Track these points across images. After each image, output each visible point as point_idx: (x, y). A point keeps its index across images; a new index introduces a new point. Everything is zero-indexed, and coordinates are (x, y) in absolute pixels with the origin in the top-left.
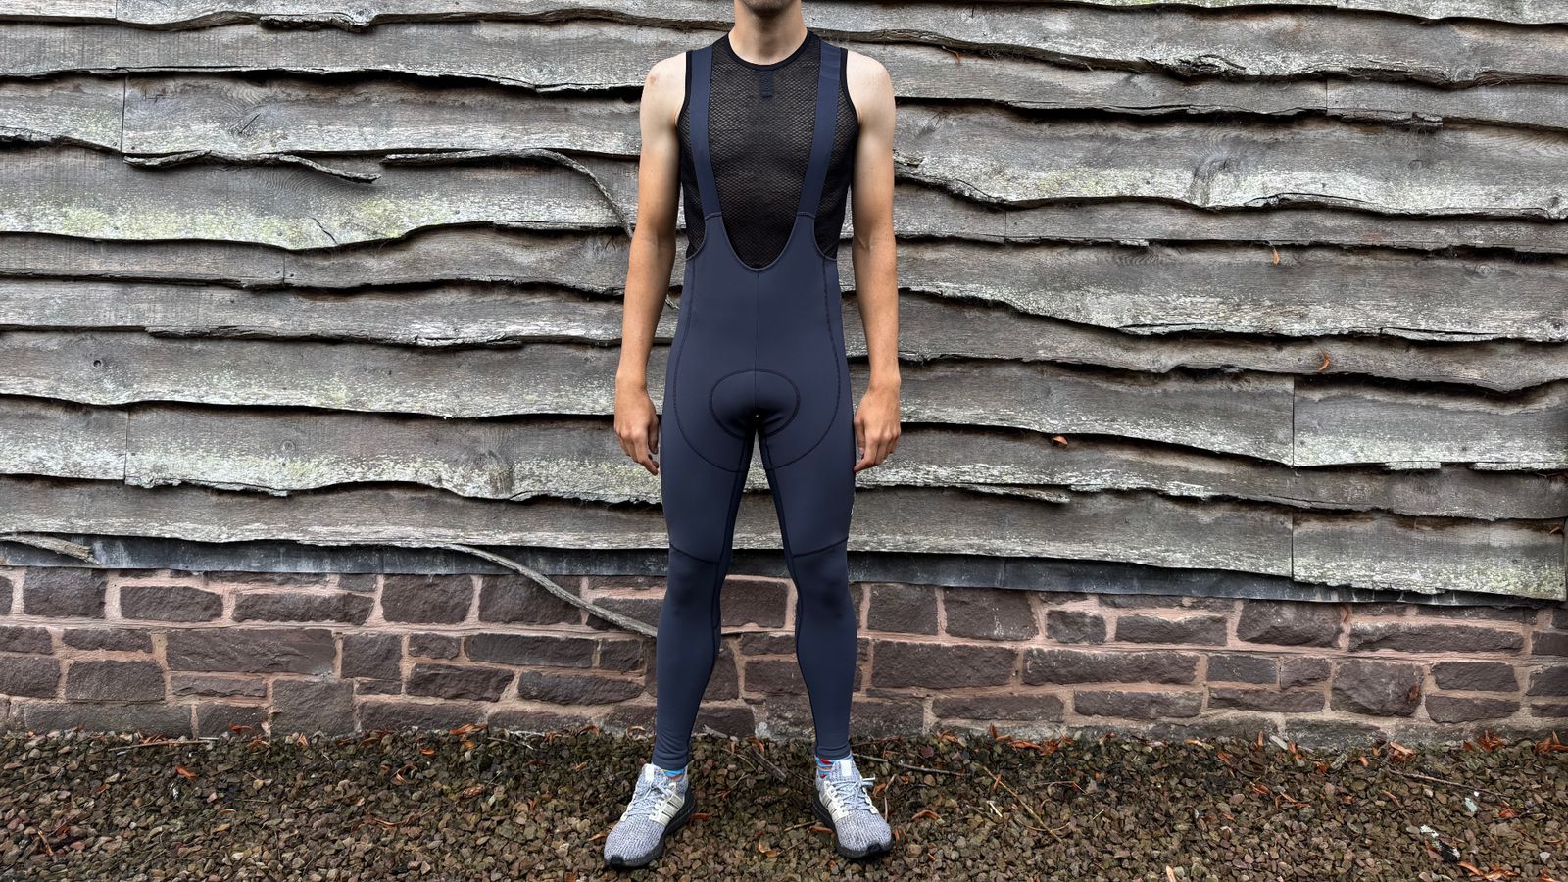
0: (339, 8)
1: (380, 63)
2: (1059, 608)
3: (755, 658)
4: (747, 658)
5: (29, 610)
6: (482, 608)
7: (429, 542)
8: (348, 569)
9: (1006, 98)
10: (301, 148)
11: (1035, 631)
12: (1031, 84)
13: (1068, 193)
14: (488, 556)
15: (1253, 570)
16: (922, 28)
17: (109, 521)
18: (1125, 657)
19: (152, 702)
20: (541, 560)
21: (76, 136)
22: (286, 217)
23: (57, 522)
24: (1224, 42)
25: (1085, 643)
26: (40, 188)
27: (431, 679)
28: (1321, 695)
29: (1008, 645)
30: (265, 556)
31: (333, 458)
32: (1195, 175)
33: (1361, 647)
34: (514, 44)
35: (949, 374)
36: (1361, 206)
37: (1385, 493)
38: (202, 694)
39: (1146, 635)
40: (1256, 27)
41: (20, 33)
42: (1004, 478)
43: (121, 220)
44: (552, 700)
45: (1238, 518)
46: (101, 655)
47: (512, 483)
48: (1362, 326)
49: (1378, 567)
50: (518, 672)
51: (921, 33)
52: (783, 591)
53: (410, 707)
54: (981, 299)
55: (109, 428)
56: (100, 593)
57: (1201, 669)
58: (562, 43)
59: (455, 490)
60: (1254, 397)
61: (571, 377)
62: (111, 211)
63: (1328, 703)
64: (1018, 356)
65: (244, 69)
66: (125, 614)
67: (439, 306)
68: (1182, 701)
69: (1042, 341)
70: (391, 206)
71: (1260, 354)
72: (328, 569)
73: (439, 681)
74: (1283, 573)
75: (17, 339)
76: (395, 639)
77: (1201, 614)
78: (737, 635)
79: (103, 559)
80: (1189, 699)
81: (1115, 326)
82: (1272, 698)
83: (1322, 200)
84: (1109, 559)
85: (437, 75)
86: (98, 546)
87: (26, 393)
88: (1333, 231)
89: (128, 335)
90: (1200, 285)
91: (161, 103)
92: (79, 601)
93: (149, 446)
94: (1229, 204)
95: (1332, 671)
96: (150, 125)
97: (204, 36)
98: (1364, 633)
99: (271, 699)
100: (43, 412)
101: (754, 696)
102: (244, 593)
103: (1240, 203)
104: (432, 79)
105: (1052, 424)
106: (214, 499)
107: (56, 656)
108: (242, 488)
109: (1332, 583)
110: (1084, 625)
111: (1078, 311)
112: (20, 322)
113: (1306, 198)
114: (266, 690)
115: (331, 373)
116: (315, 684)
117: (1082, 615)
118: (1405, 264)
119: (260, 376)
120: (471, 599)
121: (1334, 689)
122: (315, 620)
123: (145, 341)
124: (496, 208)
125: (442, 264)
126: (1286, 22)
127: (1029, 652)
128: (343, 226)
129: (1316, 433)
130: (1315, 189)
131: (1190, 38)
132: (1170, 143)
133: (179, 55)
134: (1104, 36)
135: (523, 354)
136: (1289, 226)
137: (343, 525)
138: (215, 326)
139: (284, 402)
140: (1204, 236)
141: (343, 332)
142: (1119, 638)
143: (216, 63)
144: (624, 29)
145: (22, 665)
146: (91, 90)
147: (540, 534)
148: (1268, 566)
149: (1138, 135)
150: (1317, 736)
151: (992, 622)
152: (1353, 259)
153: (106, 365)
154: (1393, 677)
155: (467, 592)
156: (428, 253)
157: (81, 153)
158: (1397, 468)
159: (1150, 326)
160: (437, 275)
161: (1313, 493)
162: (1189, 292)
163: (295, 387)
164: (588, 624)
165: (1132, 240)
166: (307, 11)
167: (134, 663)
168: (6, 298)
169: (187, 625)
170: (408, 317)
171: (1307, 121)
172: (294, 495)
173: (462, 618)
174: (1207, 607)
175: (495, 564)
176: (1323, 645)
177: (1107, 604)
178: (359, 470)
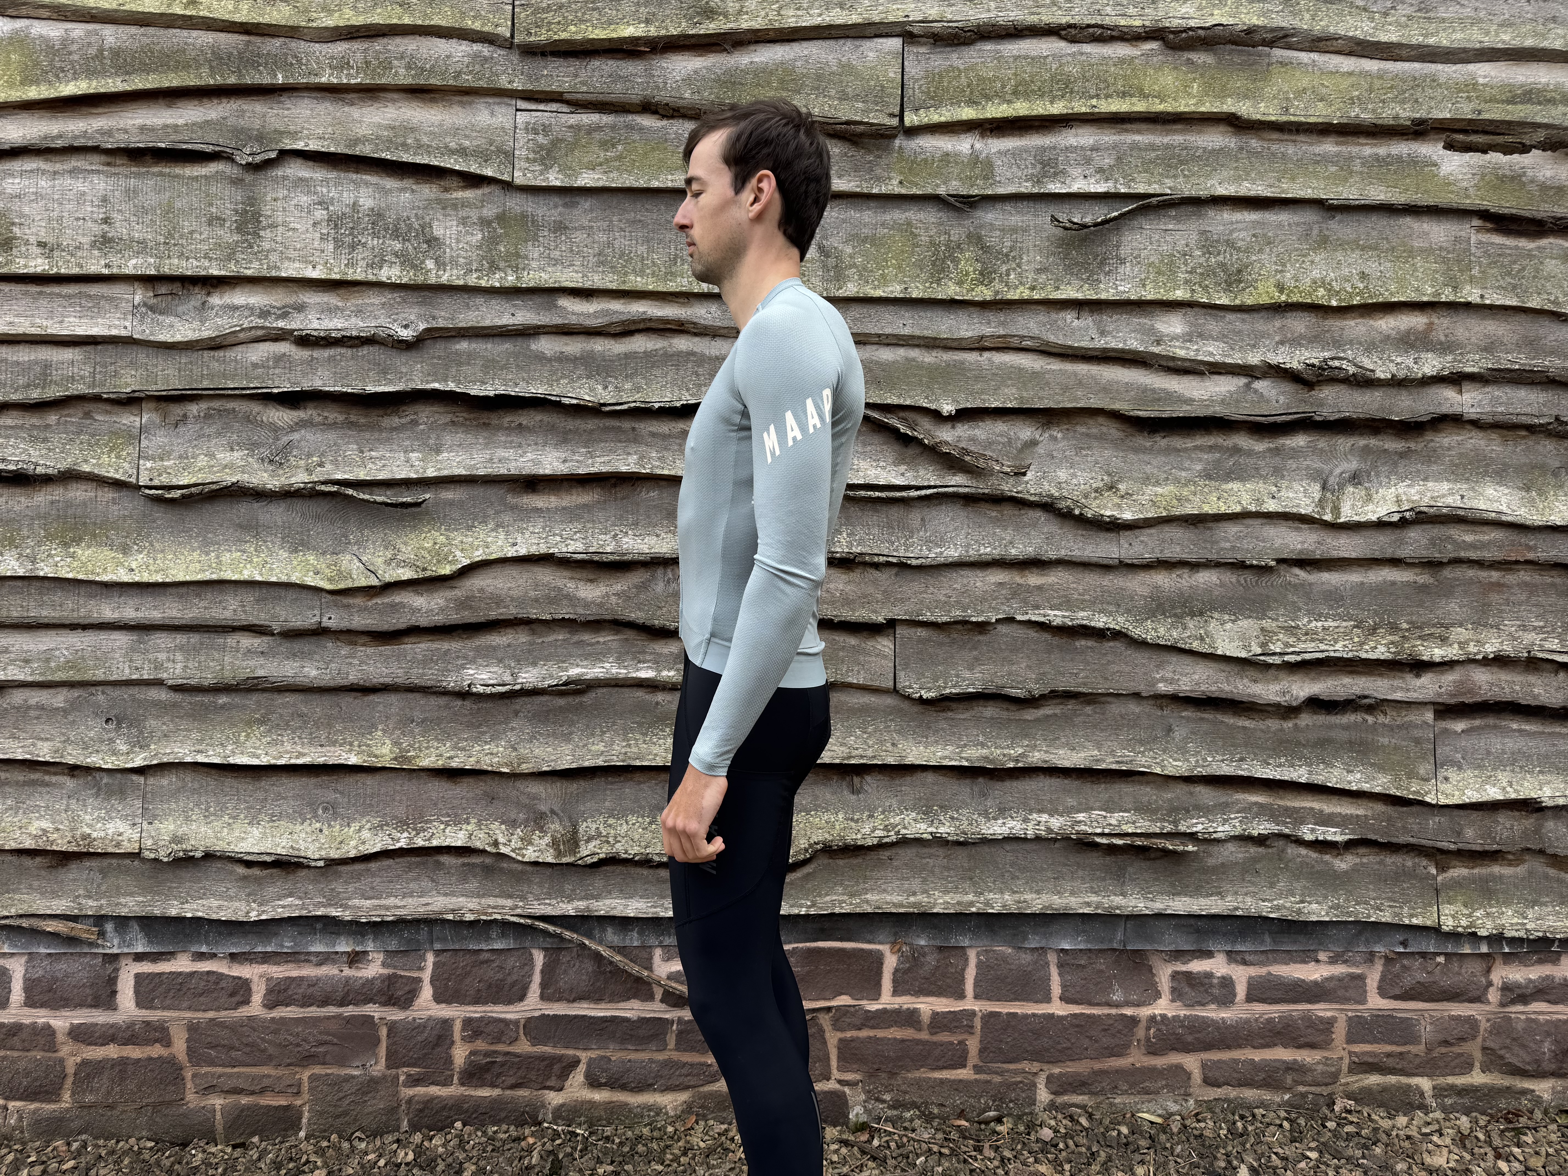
0: (383, 321)
1: (428, 382)
2: (1184, 968)
3: (849, 1034)
4: (840, 1035)
5: (30, 1002)
6: (544, 986)
7: (485, 914)
8: (393, 945)
9: (1116, 406)
10: (339, 476)
11: (1158, 995)
12: (1145, 390)
13: (1190, 509)
14: (551, 928)
15: (1396, 921)
16: (1024, 332)
17: (122, 900)
18: (1256, 1020)
19: (169, 1103)
20: (610, 930)
21: (86, 468)
22: (324, 553)
23: (64, 902)
24: (1351, 342)
25: (1213, 1006)
26: (45, 527)
27: (486, 1068)
28: (1470, 1056)
29: (1128, 1011)
30: (300, 934)
31: (376, 821)
32: (1324, 488)
33: (1513, 1002)
34: (576, 358)
35: (1058, 711)
36: (1504, 518)
37: (1537, 831)
38: (228, 1092)
39: (1279, 994)
40: (1384, 327)
41: (24, 355)
42: (1124, 827)
43: (137, 560)
44: (624, 1087)
45: (1379, 863)
46: (112, 1051)
47: (577, 846)
48: (1508, 649)
49: (1530, 914)
50: (584, 1056)
51: (1022, 337)
52: (878, 960)
53: (464, 1099)
54: (1094, 628)
55: (122, 793)
56: (112, 981)
57: (1340, 1031)
58: (628, 356)
59: (513, 855)
60: (1391, 728)
61: (640, 724)
62: (125, 550)
63: (1477, 1064)
64: (1137, 690)
65: (276, 391)
66: (139, 1005)
67: (495, 648)
68: (1320, 1067)
69: (1162, 673)
70: (442, 539)
71: (1397, 683)
72: (370, 946)
73: (496, 1069)
74: (1429, 923)
75: (18, 697)
76: (446, 1024)
77: (1340, 970)
78: (829, 1009)
79: (116, 942)
80: (1326, 1064)
81: (1243, 655)
82: (1417, 1061)
83: (1461, 513)
84: (1239, 913)
85: (492, 394)
86: (109, 927)
87: (28, 757)
88: (1473, 546)
89: (144, 688)
90: (1331, 607)
91: (182, 429)
92: (88, 991)
93: (166, 815)
94: (1362, 519)
95: (1482, 1029)
96: (169, 453)
97: (231, 354)
98: (1518, 986)
99: (306, 1096)
100: (47, 778)
101: (850, 1077)
102: (275, 976)
103: (1374, 518)
104: (486, 398)
105: (1176, 766)
106: (241, 870)
107: (61, 1054)
108: (273, 858)
109: (1483, 933)
110: (1211, 986)
111: (1202, 639)
112: (21, 677)
113: (1444, 511)
114: (299, 1084)
115: (374, 727)
116: (353, 1077)
117: (1209, 975)
118: (1549, 580)
119: (294, 732)
120: (531, 976)
121: (1484, 1049)
122: (356, 1004)
123: (163, 695)
124: (558, 538)
125: (498, 601)
126: (1416, 321)
127: (1152, 1019)
128: (388, 562)
129: (1460, 768)
130: (1453, 501)
131: (1314, 340)
132: (1295, 453)
133: (202, 376)
134: (1222, 337)
135: (587, 699)
136: (1424, 541)
137: (388, 897)
138: (243, 676)
139: (321, 760)
140: (1335, 554)
141: (388, 680)
142: (1250, 999)
143: (244, 384)
144: (696, 339)
145: (21, 1065)
146: (102, 418)
147: (608, 902)
148: (1412, 916)
149: (1260, 446)
150: (1466, 1101)
151: (1111, 986)
152: (1495, 575)
153: (119, 723)
154: (1548, 1034)
155: (527, 968)
156: (481, 590)
157: (90, 486)
158: (1550, 803)
159: (1280, 654)
160: (494, 614)
161: (1459, 834)
162: (1320, 615)
163: (334, 743)
164: (662, 1001)
165: (1258, 559)
166: (346, 324)
167: (150, 1059)
168: (6, 651)
169: (211, 1014)
170: (460, 662)
171: (1441, 426)
172: (332, 863)
173: (522, 998)
174: (1345, 962)
175: (559, 937)
176: (1471, 1001)
177: (1236, 962)
178: (406, 835)
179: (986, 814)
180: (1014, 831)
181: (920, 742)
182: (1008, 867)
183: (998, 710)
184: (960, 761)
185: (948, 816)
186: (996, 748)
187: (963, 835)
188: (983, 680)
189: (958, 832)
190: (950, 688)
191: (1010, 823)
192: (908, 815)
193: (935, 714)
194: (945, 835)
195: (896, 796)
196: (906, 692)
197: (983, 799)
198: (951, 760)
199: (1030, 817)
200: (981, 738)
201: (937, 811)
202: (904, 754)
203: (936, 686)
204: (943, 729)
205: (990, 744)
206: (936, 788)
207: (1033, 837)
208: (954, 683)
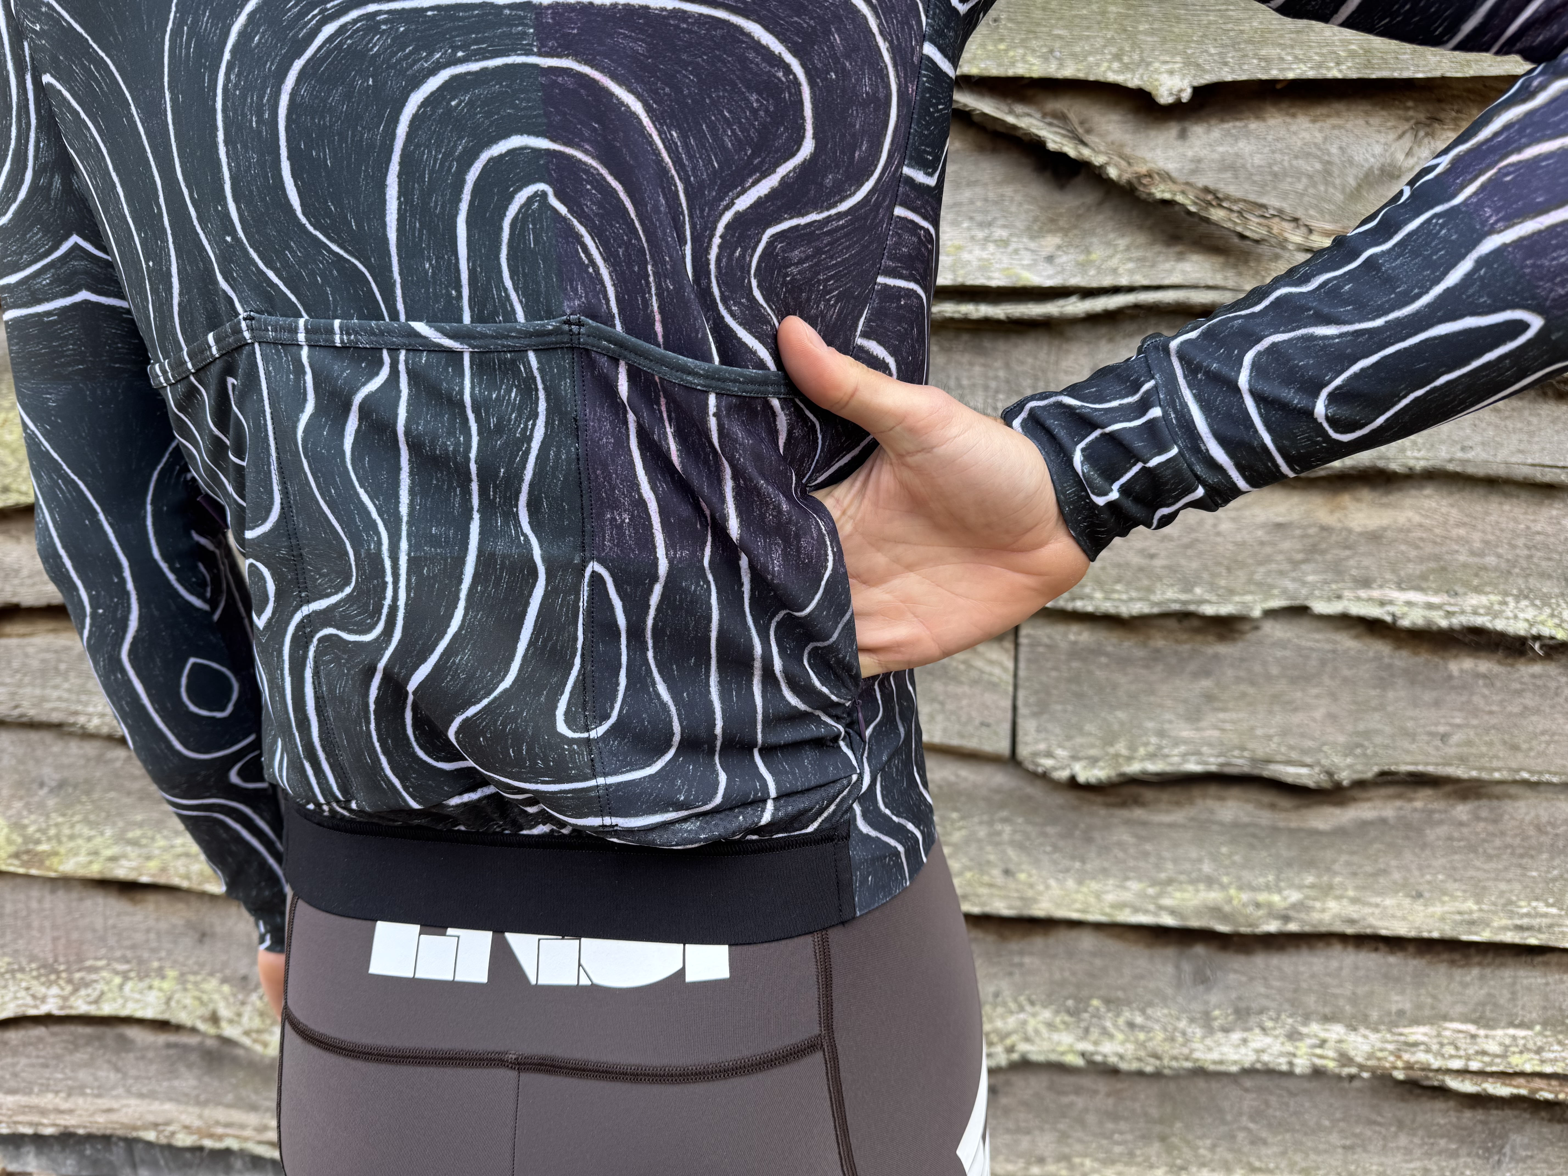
179: (1207, 1021)
180: (1265, 1058)
181: (1067, 870)
182: (1245, 1121)
183: (1250, 807)
184: (1156, 914)
185: (1121, 1021)
186: (1240, 888)
187: (1152, 1060)
188: (1222, 744)
189: (1142, 1053)
190: (1142, 760)
191: (1258, 1040)
192: (1034, 1015)
193: (1103, 812)
194: (1113, 1060)
195: (1011, 974)
196: (1037, 765)
197: (1201, 988)
198: (1136, 910)
199: (1304, 1030)
200: (1207, 868)
201: (1097, 1009)
202: (1030, 893)
203: (1107, 754)
204: (1120, 844)
205: (1225, 880)
206: (1098, 962)
207: (1308, 1071)
208: (1151, 749)
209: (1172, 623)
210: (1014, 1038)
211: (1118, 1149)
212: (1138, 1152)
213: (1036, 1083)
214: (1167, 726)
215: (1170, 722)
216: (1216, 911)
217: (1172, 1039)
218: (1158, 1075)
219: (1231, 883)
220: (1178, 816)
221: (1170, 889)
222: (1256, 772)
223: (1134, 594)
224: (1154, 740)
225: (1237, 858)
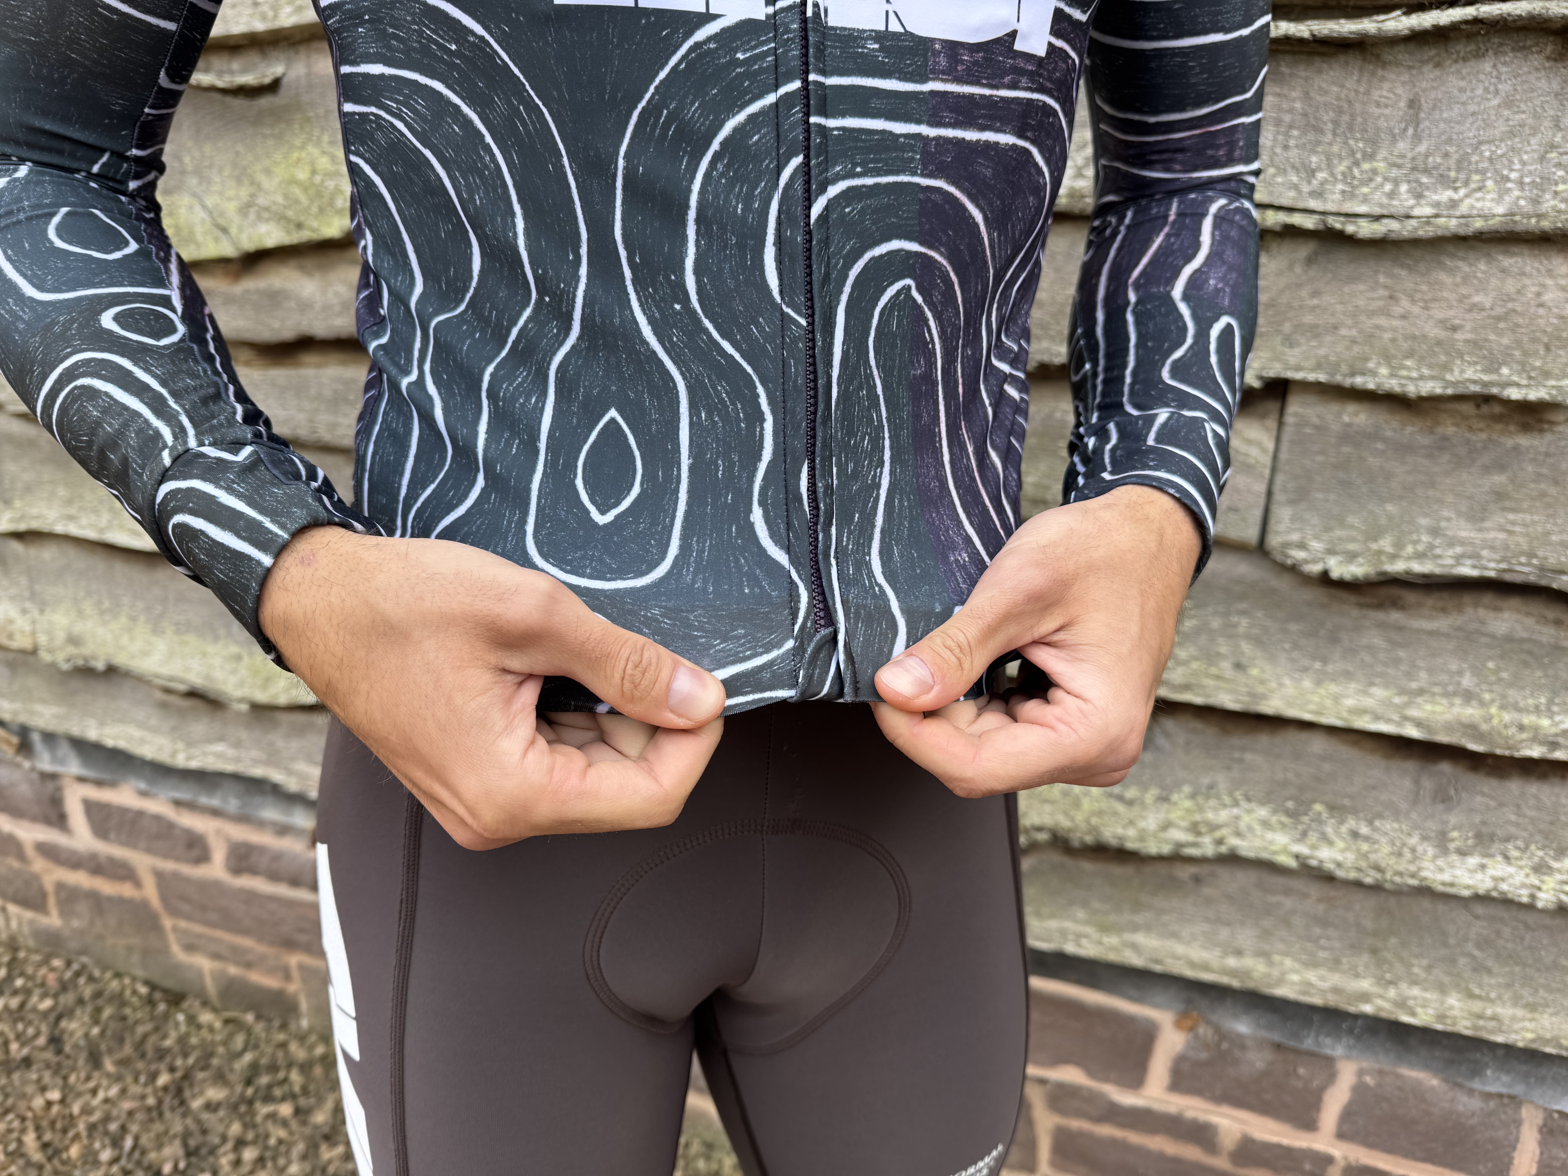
3: (1076, 1124)
4: (1058, 1119)
19: (156, 951)
30: (244, 795)
38: (213, 956)
46: (82, 879)
52: (1146, 1031)
56: (59, 800)
66: (96, 835)
79: (49, 759)
86: (36, 742)
92: (35, 806)
93: (56, 602)
102: (233, 836)
107: (34, 868)
167: (122, 897)
169: (172, 865)
172: (261, 710)
180: (1504, 887)
181: (1305, 670)
182: (1470, 947)
183: (1530, 621)
184: (1399, 724)
185: (1344, 829)
186: (1503, 707)
187: (1373, 873)
188: (1507, 548)
189: (1363, 864)
190: (1409, 558)
191: (1498, 868)
192: (1249, 812)
193: (1355, 612)
194: (1329, 866)
195: (1229, 768)
196: (1287, 556)
197: (1441, 807)
198: (1377, 718)
199: (1555, 865)
200: (1467, 681)
201: (1320, 814)
202: (1260, 689)
203: (1369, 549)
204: (1369, 648)
205: (1487, 696)
206: (1327, 767)
207: (1551, 906)
208: (1420, 548)
209: (1467, 408)
210: (1224, 832)
211: (1322, 954)
212: (1344, 960)
213: (1244, 878)
214: (1443, 524)
215: (1448, 519)
216: (1471, 729)
217: (1400, 854)
218: (1377, 888)
219: (1493, 701)
220: (1442, 623)
221: (1419, 700)
222: (1544, 582)
223: (1426, 371)
224: (1425, 538)
225: (1505, 675)
